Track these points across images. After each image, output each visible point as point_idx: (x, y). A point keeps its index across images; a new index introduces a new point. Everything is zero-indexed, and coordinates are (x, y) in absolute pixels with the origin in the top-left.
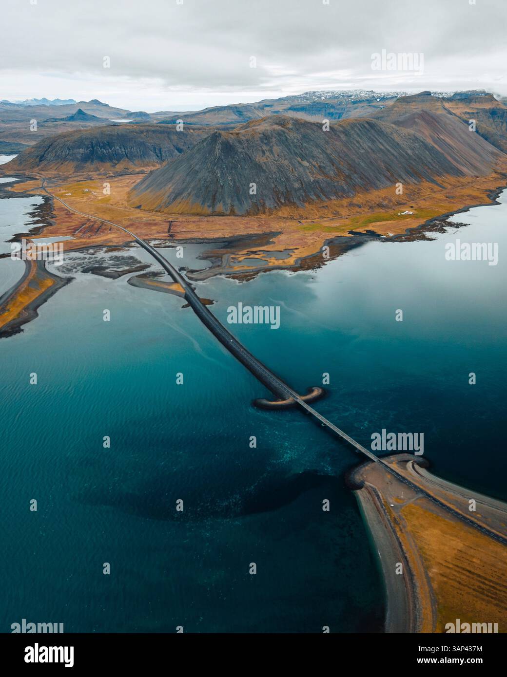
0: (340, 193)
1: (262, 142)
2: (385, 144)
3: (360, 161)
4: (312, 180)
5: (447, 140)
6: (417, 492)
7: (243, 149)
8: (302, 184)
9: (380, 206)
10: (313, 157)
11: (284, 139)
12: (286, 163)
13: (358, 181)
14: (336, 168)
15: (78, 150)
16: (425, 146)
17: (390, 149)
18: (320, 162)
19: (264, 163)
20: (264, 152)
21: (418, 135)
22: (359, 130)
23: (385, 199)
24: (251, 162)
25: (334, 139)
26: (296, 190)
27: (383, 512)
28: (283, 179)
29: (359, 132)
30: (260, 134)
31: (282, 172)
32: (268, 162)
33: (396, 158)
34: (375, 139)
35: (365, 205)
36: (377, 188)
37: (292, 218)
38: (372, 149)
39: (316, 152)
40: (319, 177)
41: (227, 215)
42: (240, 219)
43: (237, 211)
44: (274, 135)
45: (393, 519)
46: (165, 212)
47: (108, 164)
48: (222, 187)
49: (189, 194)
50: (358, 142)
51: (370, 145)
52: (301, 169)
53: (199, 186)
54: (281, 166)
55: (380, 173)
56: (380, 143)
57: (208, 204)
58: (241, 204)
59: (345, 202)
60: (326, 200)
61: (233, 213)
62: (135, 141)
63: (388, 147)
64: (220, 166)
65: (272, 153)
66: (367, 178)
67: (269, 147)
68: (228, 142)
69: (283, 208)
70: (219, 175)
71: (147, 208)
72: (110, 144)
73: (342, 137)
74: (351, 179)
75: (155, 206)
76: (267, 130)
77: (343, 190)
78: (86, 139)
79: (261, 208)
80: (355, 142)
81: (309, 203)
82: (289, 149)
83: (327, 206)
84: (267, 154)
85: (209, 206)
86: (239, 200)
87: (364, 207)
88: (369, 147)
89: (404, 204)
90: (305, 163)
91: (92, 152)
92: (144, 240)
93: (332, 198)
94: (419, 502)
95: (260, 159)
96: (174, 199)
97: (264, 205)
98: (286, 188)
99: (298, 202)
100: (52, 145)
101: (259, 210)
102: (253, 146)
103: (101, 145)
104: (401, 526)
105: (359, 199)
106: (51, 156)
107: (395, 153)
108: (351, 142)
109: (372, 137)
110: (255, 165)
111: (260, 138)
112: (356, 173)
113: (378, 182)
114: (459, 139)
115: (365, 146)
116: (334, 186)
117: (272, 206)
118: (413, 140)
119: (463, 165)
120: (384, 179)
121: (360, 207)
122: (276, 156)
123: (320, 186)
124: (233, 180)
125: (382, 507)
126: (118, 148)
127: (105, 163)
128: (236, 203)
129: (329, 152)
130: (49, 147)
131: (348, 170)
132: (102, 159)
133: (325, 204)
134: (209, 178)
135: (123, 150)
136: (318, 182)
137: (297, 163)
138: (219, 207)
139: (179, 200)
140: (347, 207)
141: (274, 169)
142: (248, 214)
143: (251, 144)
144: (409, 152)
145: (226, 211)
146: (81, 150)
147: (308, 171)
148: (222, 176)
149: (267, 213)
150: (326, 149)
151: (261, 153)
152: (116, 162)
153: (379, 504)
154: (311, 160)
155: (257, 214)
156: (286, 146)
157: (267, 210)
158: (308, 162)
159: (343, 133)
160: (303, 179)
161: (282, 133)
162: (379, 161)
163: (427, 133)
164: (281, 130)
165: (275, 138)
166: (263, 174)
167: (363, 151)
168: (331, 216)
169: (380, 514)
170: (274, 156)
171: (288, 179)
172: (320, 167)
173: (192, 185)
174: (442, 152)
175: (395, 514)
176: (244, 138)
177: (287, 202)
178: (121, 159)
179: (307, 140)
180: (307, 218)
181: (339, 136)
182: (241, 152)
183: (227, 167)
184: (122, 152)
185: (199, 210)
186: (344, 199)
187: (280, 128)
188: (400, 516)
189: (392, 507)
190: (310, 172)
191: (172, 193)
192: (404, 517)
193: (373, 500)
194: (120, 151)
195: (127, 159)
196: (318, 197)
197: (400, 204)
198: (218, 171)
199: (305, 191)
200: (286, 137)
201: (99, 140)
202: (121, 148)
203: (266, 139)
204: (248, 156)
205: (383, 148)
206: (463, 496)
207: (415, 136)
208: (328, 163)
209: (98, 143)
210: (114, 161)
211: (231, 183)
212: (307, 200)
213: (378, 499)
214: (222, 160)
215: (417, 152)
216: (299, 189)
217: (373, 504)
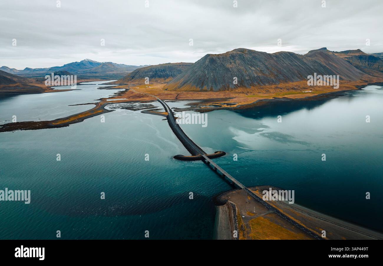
0: (271, 82)
1: (231, 58)
2: (299, 63)
3: (283, 69)
4: (256, 76)
5: (334, 64)
6: (268, 209)
7: (221, 61)
8: (250, 78)
9: (293, 89)
10: (257, 66)
11: (243, 57)
12: (242, 68)
13: (282, 77)
14: (270, 71)
15: (149, 73)
16: (321, 66)
17: (301, 65)
18: (261, 68)
19: (231, 68)
20: (231, 63)
21: (317, 61)
22: (284, 56)
23: (296, 86)
24: (224, 67)
25: (270, 59)
26: (246, 80)
27: (234, 221)
28: (240, 75)
29: (284, 57)
30: (230, 55)
31: (240, 72)
32: (233, 67)
33: (304, 69)
34: (293, 60)
35: (285, 88)
36: (293, 81)
37: (243, 93)
38: (290, 64)
39: (259, 64)
40: (260, 74)
41: (208, 91)
42: (215, 93)
43: (214, 89)
44: (237, 55)
45: (240, 226)
46: (178, 90)
47: (163, 79)
48: (208, 78)
49: (191, 82)
50: (283, 61)
51: (290, 62)
52: (250, 71)
53: (196, 78)
54: (239, 69)
55: (294, 75)
56: (295, 62)
57: (200, 86)
58: (216, 86)
59: (273, 86)
60: (262, 85)
61: (212, 90)
62: (176, 69)
63: (300, 64)
64: (207, 69)
65: (236, 63)
66: (287, 77)
67: (234, 61)
68: (213, 58)
69: (239, 88)
70: (206, 73)
71: (170, 90)
72: (164, 71)
73: (274, 58)
74: (278, 76)
75: (173, 88)
76: (234, 53)
77: (273, 81)
78: (154, 68)
79: (227, 88)
80: (281, 61)
81: (253, 86)
82: (245, 62)
83: (263, 88)
84: (233, 64)
85: (200, 87)
86: (215, 84)
87: (284, 89)
88: (289, 63)
89: (307, 88)
90: (253, 68)
91: (156, 74)
92: (162, 100)
93: (266, 84)
94: (268, 216)
95: (229, 66)
96: (183, 85)
97: (228, 87)
98: (241, 79)
99: (247, 86)
100: (138, 72)
101: (225, 89)
102: (226, 60)
103: (160, 71)
104: (245, 232)
105: (282, 85)
106: (137, 76)
107: (304, 67)
108: (279, 61)
109: (291, 59)
110: (226, 68)
111: (230, 57)
112: (281, 74)
113: (293, 79)
114: (341, 65)
115: (287, 63)
116: (268, 79)
117: (233, 87)
118: (314, 62)
119: (343, 76)
120: (296, 78)
121: (282, 89)
122: (237, 65)
123: (260, 79)
124: (214, 76)
125: (235, 218)
126: (168, 72)
127: (161, 78)
128: (214, 85)
129: (266, 64)
130: (137, 73)
131: (276, 72)
132: (160, 77)
133: (262, 87)
134: (201, 74)
135: (170, 73)
136: (259, 77)
137: (249, 68)
138: (205, 88)
139: (185, 85)
140: (274, 88)
141: (235, 70)
142: (220, 90)
143: (225, 59)
144: (312, 67)
145: (208, 89)
146: (151, 73)
147: (254, 72)
148: (208, 73)
149: (230, 90)
150: (265, 63)
151: (229, 63)
152: (166, 78)
153: (233, 215)
154: (256, 67)
155: (224, 91)
156: (243, 61)
157: (230, 89)
158: (254, 68)
159: (275, 56)
160: (251, 76)
161: (242, 55)
162: (294, 70)
163: (322, 60)
164: (241, 54)
165: (238, 57)
166: (229, 73)
167: (286, 65)
168: (264, 92)
169: (230, 222)
170: (236, 65)
171: (243, 75)
172: (261, 70)
173: (193, 78)
174: (331, 69)
175: (243, 223)
176: (221, 57)
177: (241, 85)
178: (169, 77)
179: (255, 59)
180: (251, 93)
181: (273, 58)
182: (219, 63)
183: (211, 69)
184: (170, 74)
185: (195, 89)
186: (273, 85)
187: (241, 53)
188: (247, 225)
189: (243, 218)
190: (255, 73)
191: (182, 82)
192: (251, 226)
193: (230, 213)
194: (169, 74)
195: (172, 77)
196: (259, 84)
197: (305, 88)
198: (206, 71)
199: (251, 81)
200: (244, 57)
201: (160, 69)
202: (169, 72)
203: (233, 57)
204: (223, 64)
205: (296, 64)
206: (309, 215)
207: (315, 61)
208: (266, 69)
209: (159, 70)
210: (165, 78)
211: (212, 77)
212: (252, 84)
213: (234, 212)
214: (209, 66)
215: (316, 68)
216: (248, 80)
217: (228, 216)
